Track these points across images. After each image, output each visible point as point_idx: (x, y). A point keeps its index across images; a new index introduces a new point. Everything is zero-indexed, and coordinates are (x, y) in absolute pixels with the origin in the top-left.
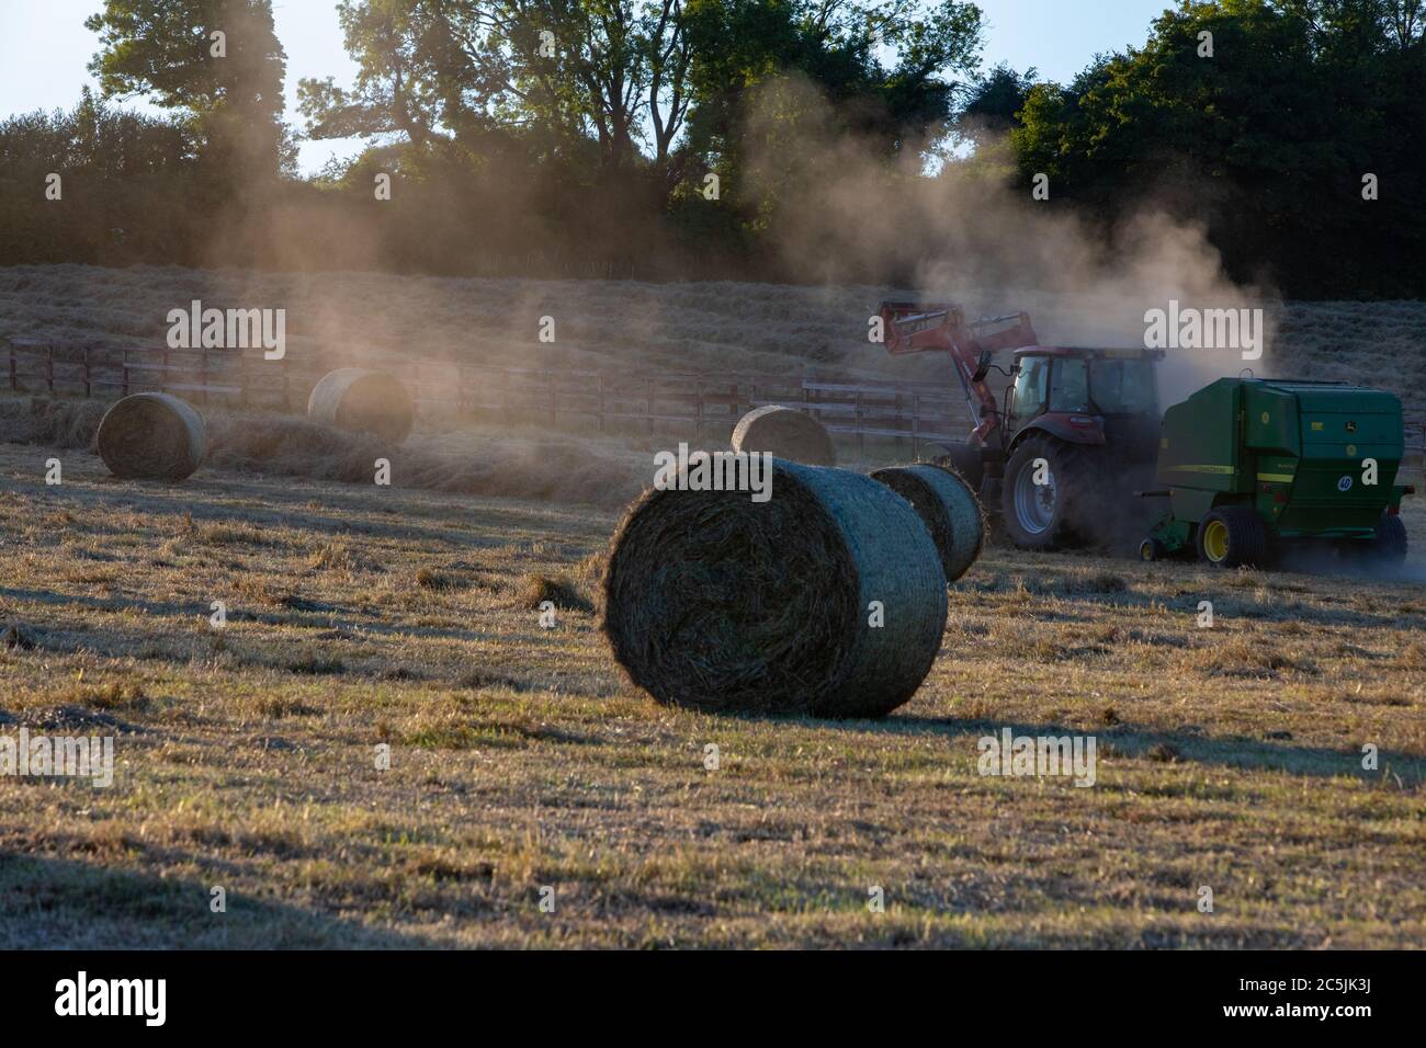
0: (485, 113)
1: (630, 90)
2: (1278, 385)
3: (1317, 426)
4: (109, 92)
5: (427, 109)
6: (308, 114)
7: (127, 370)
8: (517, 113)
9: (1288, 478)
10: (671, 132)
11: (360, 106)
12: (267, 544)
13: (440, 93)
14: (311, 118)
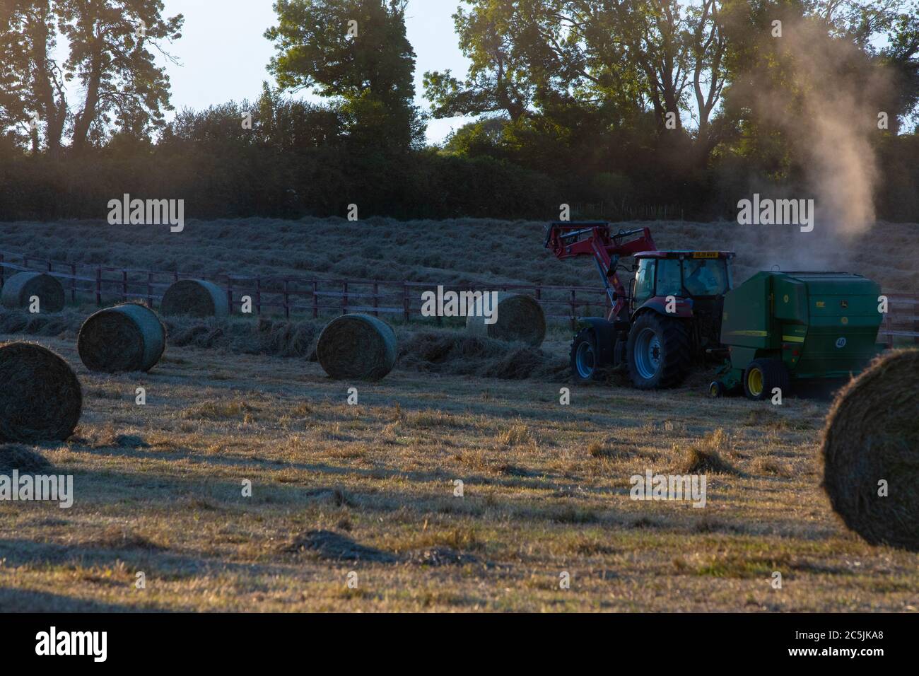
0: (567, 94)
1: (678, 73)
2: (795, 276)
3: (820, 304)
4: (283, 86)
5: (522, 92)
6: (432, 99)
7: (316, 296)
8: (591, 94)
9: (801, 340)
10: (710, 105)
11: (471, 92)
12: (461, 427)
13: (532, 80)
14: (434, 102)
